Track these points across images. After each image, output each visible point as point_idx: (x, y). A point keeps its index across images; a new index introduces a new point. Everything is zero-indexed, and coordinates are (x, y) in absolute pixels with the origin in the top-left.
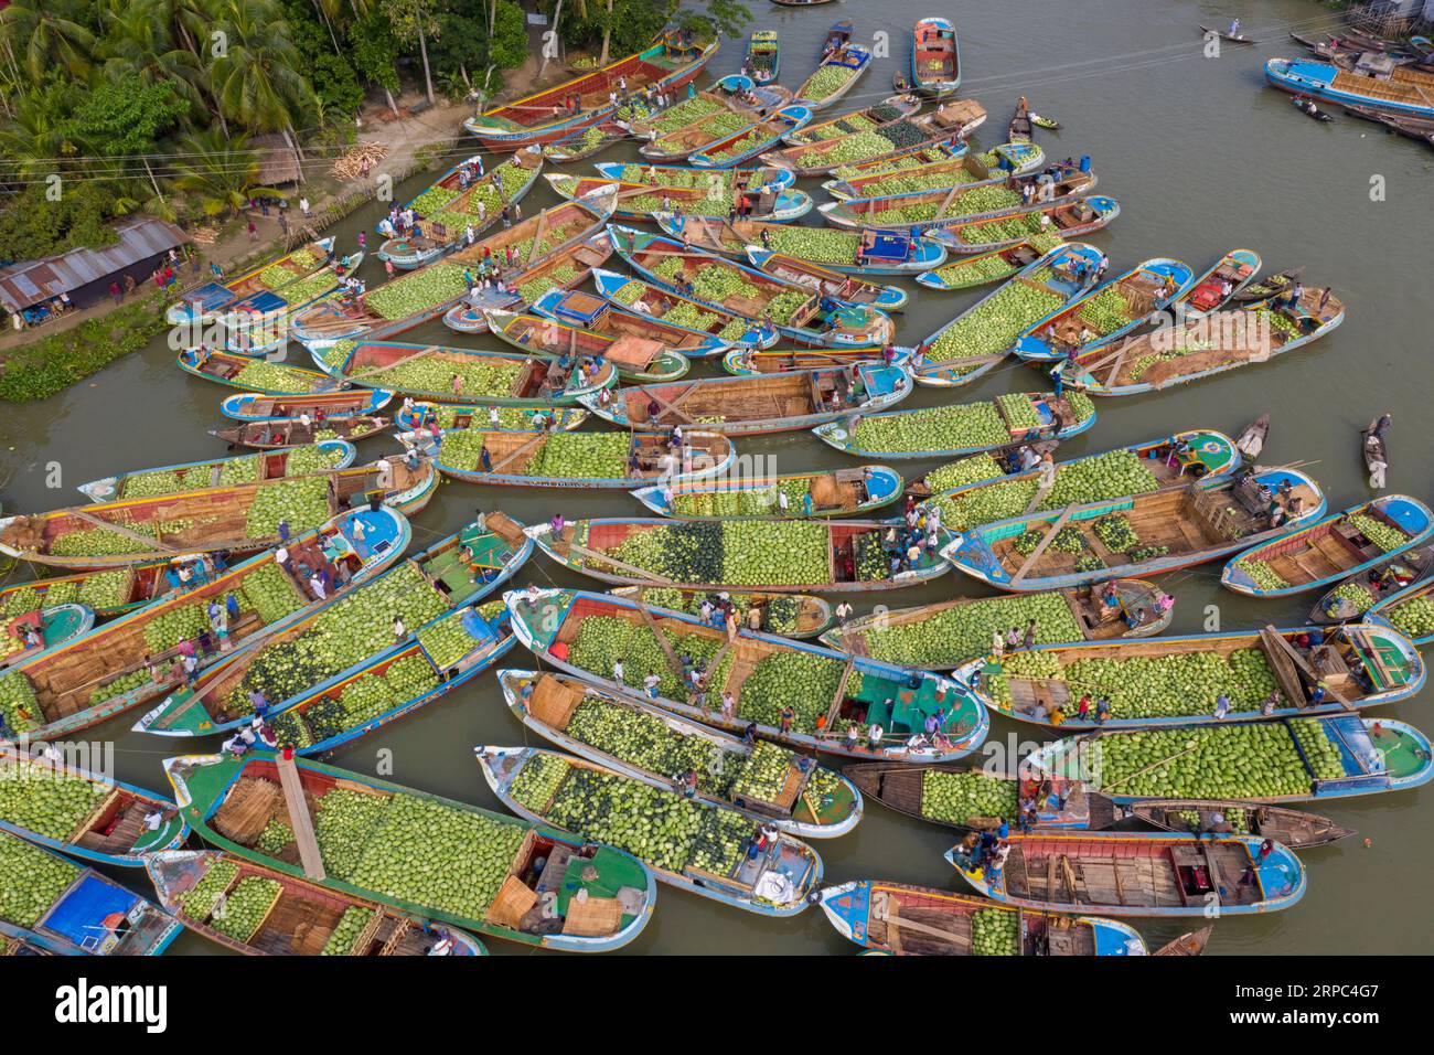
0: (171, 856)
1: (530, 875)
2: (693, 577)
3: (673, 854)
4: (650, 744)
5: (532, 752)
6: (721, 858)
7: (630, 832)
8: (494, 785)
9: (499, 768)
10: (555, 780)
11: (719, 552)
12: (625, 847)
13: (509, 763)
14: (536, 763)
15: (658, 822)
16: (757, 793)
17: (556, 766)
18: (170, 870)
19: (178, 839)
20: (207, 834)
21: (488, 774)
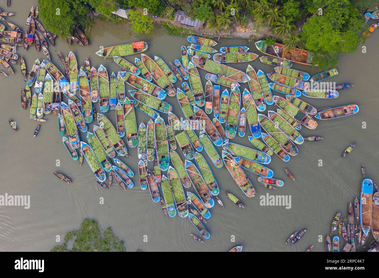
0: (120, 104)
1: (133, 135)
2: (174, 132)
3: (140, 146)
4: (151, 138)
5: (145, 127)
6: (140, 150)
8: (140, 126)
9: (142, 125)
10: (144, 131)
11: (178, 134)
12: (139, 141)
13: (143, 126)
14: (144, 128)
15: (142, 143)
16: (148, 151)
17: (144, 130)
18: (119, 105)
19: (121, 103)
20: (123, 105)
21: (141, 124)
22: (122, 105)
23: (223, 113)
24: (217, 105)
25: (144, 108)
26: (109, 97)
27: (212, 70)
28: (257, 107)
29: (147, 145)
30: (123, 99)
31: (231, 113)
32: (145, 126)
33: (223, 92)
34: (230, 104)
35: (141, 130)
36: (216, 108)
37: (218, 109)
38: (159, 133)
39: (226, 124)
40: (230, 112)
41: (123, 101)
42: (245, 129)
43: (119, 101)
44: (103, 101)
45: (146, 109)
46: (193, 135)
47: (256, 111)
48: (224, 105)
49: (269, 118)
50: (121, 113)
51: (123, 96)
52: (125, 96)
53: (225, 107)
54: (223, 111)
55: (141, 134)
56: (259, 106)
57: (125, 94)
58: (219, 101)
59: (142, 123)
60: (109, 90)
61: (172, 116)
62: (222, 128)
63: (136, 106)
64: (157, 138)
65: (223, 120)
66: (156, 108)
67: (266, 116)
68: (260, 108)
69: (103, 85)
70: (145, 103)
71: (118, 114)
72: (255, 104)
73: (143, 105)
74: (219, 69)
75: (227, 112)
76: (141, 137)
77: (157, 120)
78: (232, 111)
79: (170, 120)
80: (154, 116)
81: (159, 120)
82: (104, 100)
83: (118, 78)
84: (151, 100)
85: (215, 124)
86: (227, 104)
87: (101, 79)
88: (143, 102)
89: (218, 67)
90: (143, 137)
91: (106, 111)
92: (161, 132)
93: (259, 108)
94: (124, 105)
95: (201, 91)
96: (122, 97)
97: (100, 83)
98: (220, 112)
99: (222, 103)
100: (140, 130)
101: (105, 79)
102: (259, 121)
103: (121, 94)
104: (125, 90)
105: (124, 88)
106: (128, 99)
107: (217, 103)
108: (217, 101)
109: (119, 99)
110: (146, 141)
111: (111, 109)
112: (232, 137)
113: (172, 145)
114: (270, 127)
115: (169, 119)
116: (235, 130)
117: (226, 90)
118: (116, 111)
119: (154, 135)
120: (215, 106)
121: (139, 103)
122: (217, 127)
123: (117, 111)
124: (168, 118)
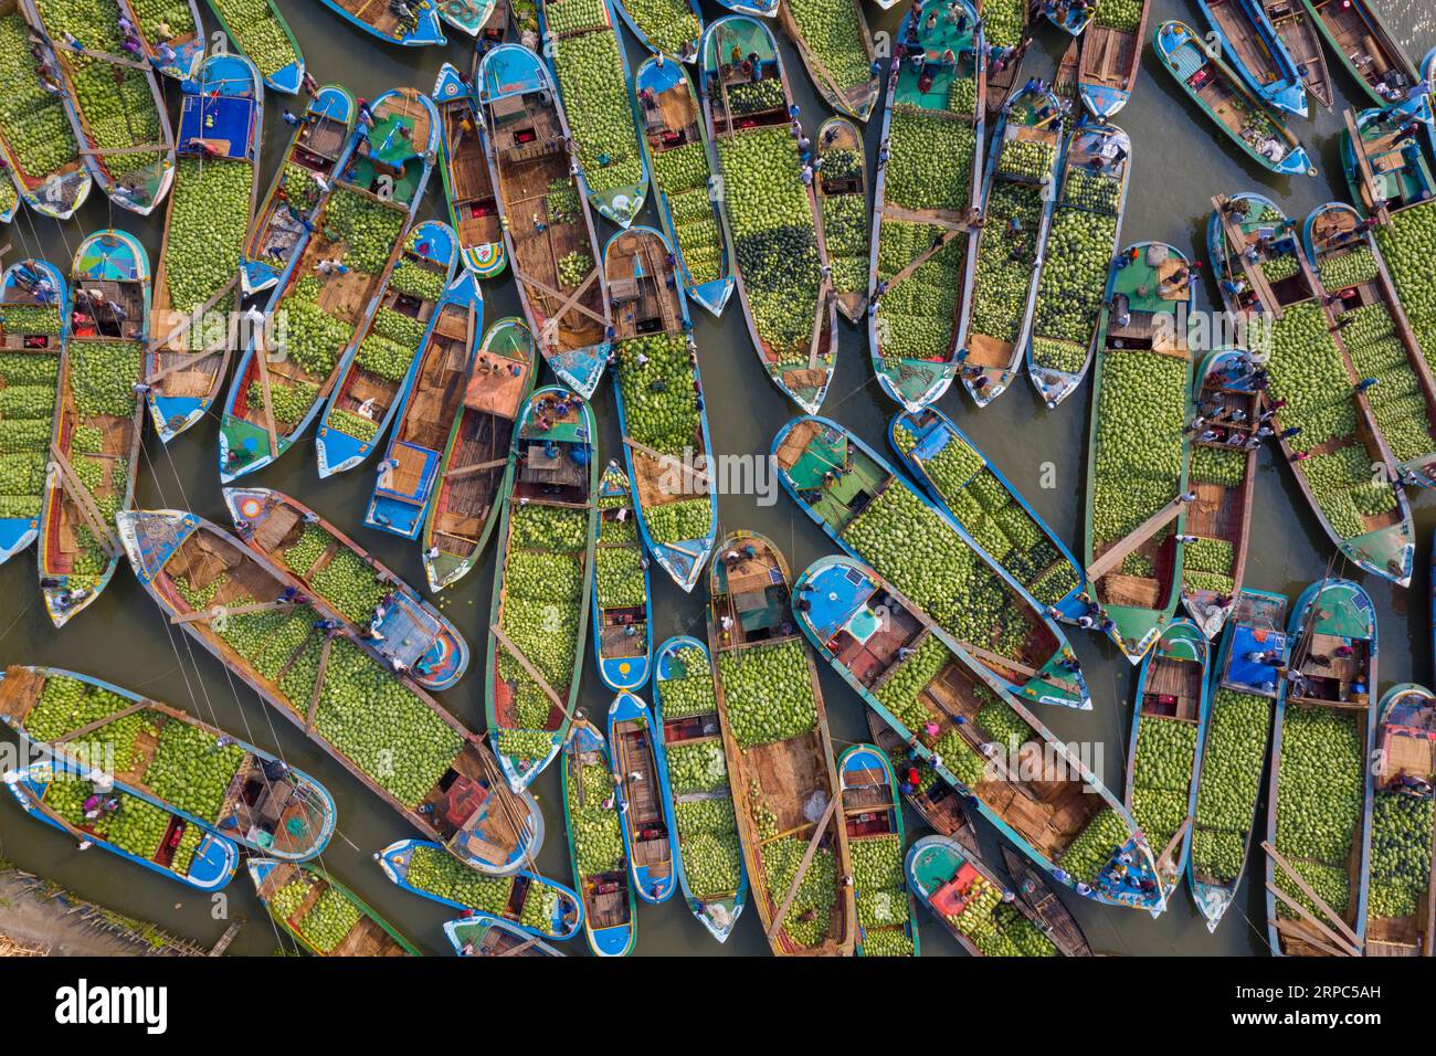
0: (1198, 618)
5: (1032, 367)
6: (1112, 186)
7: (1092, 266)
8: (1073, 385)
9: (1057, 386)
10: (1050, 343)
13: (1049, 380)
14: (1045, 360)
15: (1079, 247)
17: (1043, 345)
19: (1187, 622)
20: (1173, 605)
21: (1066, 393)
22: (1182, 611)
23: (409, 303)
24: (434, 383)
25: (1000, 534)
26: (1280, 712)
27: (396, 702)
28: (143, 273)
29: (1045, 221)
30: (1158, 661)
31: (357, 290)
32: (1034, 377)
33: (359, 460)
34: (335, 357)
35: (1069, 348)
36: (451, 363)
37: (437, 350)
38: (933, 296)
39: (413, 211)
40: (356, 302)
41: (1166, 636)
42: (302, 137)
43: (1201, 654)
44: (1335, 682)
45: (990, 522)
46: (674, 200)
47: (167, 253)
48: (381, 365)
49: (93, 166)
50: (1200, 548)
51: (1160, 689)
52: (1144, 686)
53: (384, 342)
54: (411, 320)
55: (1073, 323)
56: (127, 278)
57: (1138, 704)
58: (415, 414)
59: (1052, 400)
60: (1277, 770)
61: (801, 373)
62: (452, 191)
63: (1069, 563)
64: (955, 260)
65: (424, 247)
66: (901, 492)
67: (103, 185)
68: (119, 263)
69: (1327, 829)
70: (980, 564)
71: (1223, 546)
72: (147, 305)
73: (1006, 558)
74: (342, 693)
75: (375, 301)
76: (1083, 301)
77: (929, 383)
78: (343, 303)
79: (824, 347)
80: (941, 428)
81: (916, 383)
82: (1329, 688)
83: (1176, 857)
84: (926, 576)
85: (496, 234)
86: (357, 369)
87: (1336, 890)
88: (995, 580)
89: (346, 713)
90: (1065, 294)
91: (1329, 586)
92: (915, 298)
93: (133, 262)
94: (1161, 603)
95: (523, 523)
96: (1169, 683)
97: (1345, 860)
98: (430, 314)
99: (395, 384)
100: (1082, 350)
101: (1298, 879)
102: (170, 172)
103: (1170, 709)
104: (1135, 736)
105: (1133, 756)
106: (1123, 647)
107: (431, 397)
108: (423, 410)
109: (1195, 669)
110: (1046, 257)
111: (1280, 599)
112: (397, 95)
113: (851, 159)
114: (121, 120)
115: (831, 358)
116: (363, 149)
117: (325, 471)
118: (1241, 569)
119: (976, 284)
120: (457, 375)
121: (1036, 587)
122: (487, 206)
123: (1231, 572)
124: (831, 370)
